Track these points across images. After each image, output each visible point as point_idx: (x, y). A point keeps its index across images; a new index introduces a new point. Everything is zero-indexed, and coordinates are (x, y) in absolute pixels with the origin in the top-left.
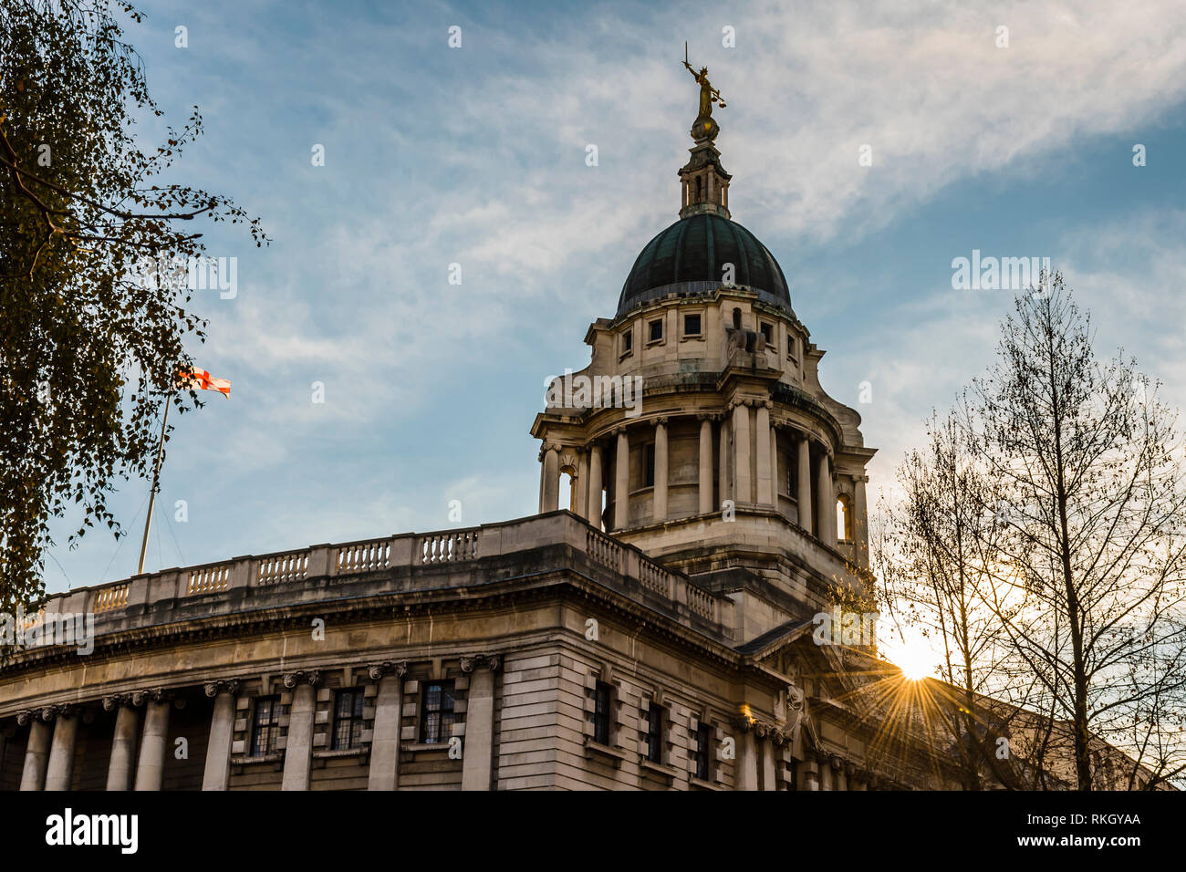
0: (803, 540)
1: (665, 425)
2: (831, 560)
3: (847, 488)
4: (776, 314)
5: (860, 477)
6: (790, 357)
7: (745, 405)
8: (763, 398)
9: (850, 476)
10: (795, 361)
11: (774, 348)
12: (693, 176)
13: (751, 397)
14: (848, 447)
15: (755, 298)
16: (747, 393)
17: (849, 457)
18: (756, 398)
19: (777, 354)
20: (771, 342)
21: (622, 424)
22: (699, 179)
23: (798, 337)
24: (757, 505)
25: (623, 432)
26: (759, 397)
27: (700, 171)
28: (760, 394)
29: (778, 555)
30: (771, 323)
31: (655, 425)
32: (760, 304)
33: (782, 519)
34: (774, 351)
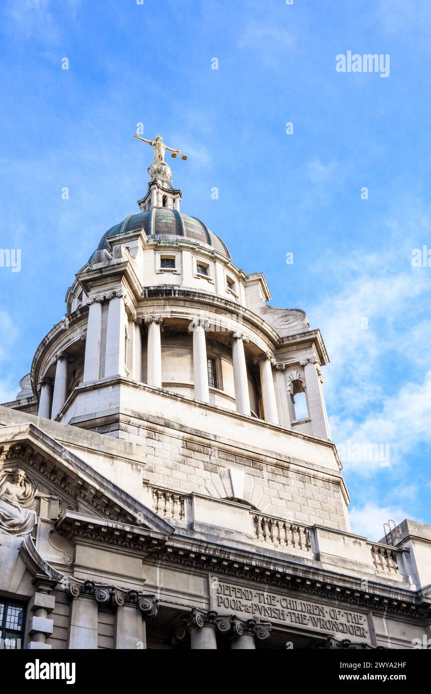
1: (61, 358)
2: (242, 425)
3: (298, 374)
4: (175, 245)
5: (308, 360)
6: (199, 276)
7: (97, 302)
8: (114, 290)
9: (298, 364)
10: (208, 279)
11: (175, 271)
12: (147, 202)
13: (102, 294)
14: (288, 337)
15: (139, 233)
16: (99, 292)
17: (294, 348)
18: (107, 292)
19: (180, 275)
20: (174, 267)
21: (41, 377)
22: (150, 200)
23: (215, 262)
24: (102, 379)
25: (43, 384)
26: (111, 291)
27: (150, 196)
28: (112, 289)
29: (117, 415)
30: (173, 254)
31: (55, 364)
32: (154, 241)
33: (131, 384)
34: (176, 273)
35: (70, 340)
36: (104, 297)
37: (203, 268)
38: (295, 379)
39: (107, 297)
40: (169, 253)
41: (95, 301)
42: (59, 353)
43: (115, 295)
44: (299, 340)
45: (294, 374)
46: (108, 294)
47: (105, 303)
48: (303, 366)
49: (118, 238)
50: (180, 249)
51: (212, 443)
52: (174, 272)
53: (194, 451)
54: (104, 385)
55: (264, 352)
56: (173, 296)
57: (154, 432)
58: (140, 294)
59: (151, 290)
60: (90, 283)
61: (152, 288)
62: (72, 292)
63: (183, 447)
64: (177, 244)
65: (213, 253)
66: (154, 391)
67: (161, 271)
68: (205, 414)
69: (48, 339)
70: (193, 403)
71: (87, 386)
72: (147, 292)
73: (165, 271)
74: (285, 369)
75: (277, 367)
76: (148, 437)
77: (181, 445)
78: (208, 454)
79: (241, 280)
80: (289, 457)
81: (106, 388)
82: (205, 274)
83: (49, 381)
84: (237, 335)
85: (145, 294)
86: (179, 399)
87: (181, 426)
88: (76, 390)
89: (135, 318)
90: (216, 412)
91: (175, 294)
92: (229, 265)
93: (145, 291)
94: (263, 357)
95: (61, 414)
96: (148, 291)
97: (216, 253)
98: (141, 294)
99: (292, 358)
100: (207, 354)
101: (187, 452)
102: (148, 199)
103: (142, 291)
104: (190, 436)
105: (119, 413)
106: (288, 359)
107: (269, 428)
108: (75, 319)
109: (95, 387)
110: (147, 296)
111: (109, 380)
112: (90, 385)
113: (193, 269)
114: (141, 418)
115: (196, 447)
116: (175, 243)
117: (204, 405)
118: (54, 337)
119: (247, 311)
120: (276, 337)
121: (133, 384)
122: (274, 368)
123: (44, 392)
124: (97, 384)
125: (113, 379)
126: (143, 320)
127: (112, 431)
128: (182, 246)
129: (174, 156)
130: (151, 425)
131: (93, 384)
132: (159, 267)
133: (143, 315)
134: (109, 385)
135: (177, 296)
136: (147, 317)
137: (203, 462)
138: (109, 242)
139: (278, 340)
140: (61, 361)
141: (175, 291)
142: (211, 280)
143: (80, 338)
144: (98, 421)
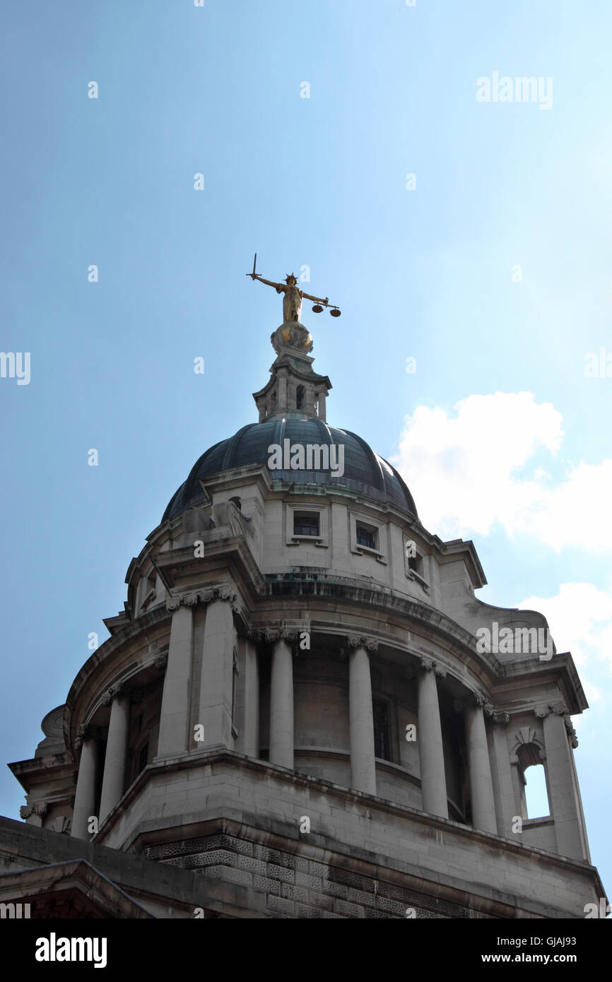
0: (323, 799)
1: (120, 696)
2: (433, 836)
3: (532, 733)
4: (319, 494)
5: (550, 708)
6: (359, 549)
7: (186, 606)
8: (215, 587)
9: (532, 713)
10: (376, 556)
11: (320, 541)
12: (269, 396)
13: (194, 592)
14: (514, 665)
15: (259, 473)
16: (190, 588)
17: (526, 684)
18: (202, 590)
19: (326, 548)
20: (318, 535)
21: (82, 725)
22: (275, 394)
23: (388, 524)
24: (193, 751)
25: (85, 738)
26: (209, 587)
27: (275, 385)
28: (211, 584)
29: (219, 821)
30: (316, 510)
31: (109, 705)
32: (283, 485)
33: (242, 762)
34: (321, 545)
35: (136, 664)
36: (199, 598)
37: (366, 535)
38: (527, 742)
39: (203, 599)
40: (308, 508)
41: (182, 604)
42: (115, 686)
43: (216, 596)
44: (534, 670)
45: (526, 734)
46: (205, 592)
47: (199, 609)
48: (540, 721)
49: (221, 481)
50: (329, 500)
51: (381, 871)
52: (317, 544)
53: (349, 885)
54: (196, 762)
55: (473, 693)
56: (315, 593)
57: (281, 851)
58: (258, 591)
59: (278, 583)
60: (174, 571)
61: (280, 579)
62: (139, 566)
63: (330, 879)
64: (323, 492)
65: (385, 508)
66: (281, 777)
67: (293, 539)
68: (368, 815)
69: (98, 659)
70: (349, 796)
71: (168, 763)
72: (271, 587)
73: (302, 541)
74: (510, 723)
75: (496, 718)
76: (270, 862)
77: (326, 875)
78: (373, 892)
79: (434, 553)
80: (514, 897)
81: (200, 769)
82: (370, 547)
83: (98, 735)
84: (427, 663)
85: (268, 590)
86: (325, 789)
87: (328, 838)
88: (148, 770)
89: (250, 633)
90: (387, 811)
91: (318, 592)
92: (413, 528)
93: (267, 584)
94: (470, 701)
95: (121, 809)
96: (273, 584)
97: (391, 506)
98: (261, 590)
99: (521, 703)
100: (373, 696)
101: (338, 888)
102: (272, 392)
103: (262, 584)
104: (342, 858)
105: (222, 818)
106: (515, 704)
107: (480, 841)
108: (145, 627)
109: (182, 767)
110: (271, 593)
111: (206, 755)
112: (172, 762)
113: (350, 537)
114: (258, 827)
115: (353, 878)
116: (320, 488)
117: (368, 799)
118: (108, 657)
119: (443, 621)
120: (493, 665)
121: (246, 763)
122: (490, 723)
123: (87, 755)
124: (184, 760)
125: (213, 754)
126: (264, 636)
127: (209, 850)
128: (331, 495)
129: (317, 309)
130: (277, 839)
131: (177, 761)
132: (290, 534)
133: (263, 628)
134: (205, 764)
135: (322, 593)
136: (270, 632)
137: (364, 905)
138: (206, 487)
139: (497, 670)
140: (120, 701)
141: (319, 584)
142: (380, 557)
143: (153, 662)
144: (184, 829)
